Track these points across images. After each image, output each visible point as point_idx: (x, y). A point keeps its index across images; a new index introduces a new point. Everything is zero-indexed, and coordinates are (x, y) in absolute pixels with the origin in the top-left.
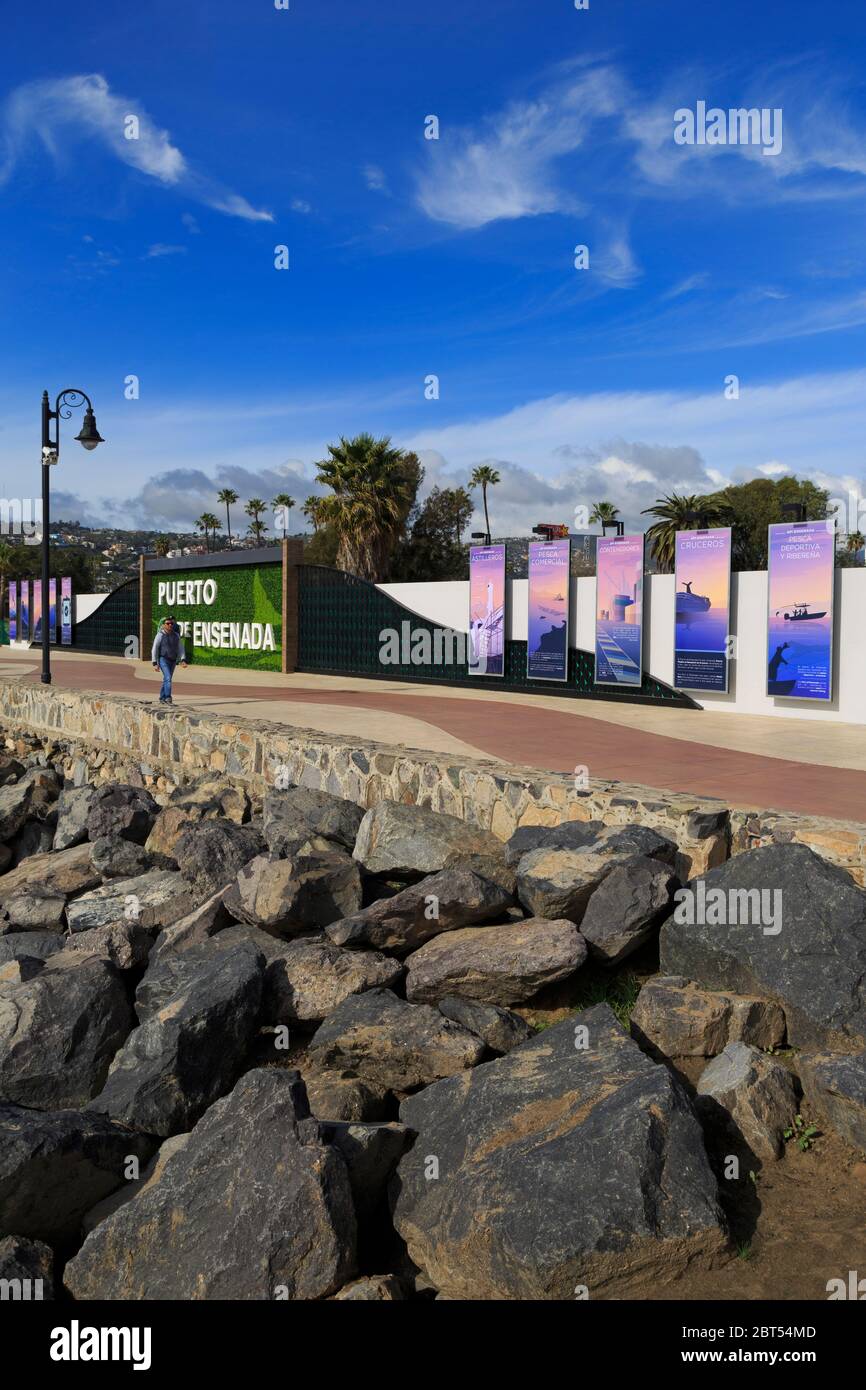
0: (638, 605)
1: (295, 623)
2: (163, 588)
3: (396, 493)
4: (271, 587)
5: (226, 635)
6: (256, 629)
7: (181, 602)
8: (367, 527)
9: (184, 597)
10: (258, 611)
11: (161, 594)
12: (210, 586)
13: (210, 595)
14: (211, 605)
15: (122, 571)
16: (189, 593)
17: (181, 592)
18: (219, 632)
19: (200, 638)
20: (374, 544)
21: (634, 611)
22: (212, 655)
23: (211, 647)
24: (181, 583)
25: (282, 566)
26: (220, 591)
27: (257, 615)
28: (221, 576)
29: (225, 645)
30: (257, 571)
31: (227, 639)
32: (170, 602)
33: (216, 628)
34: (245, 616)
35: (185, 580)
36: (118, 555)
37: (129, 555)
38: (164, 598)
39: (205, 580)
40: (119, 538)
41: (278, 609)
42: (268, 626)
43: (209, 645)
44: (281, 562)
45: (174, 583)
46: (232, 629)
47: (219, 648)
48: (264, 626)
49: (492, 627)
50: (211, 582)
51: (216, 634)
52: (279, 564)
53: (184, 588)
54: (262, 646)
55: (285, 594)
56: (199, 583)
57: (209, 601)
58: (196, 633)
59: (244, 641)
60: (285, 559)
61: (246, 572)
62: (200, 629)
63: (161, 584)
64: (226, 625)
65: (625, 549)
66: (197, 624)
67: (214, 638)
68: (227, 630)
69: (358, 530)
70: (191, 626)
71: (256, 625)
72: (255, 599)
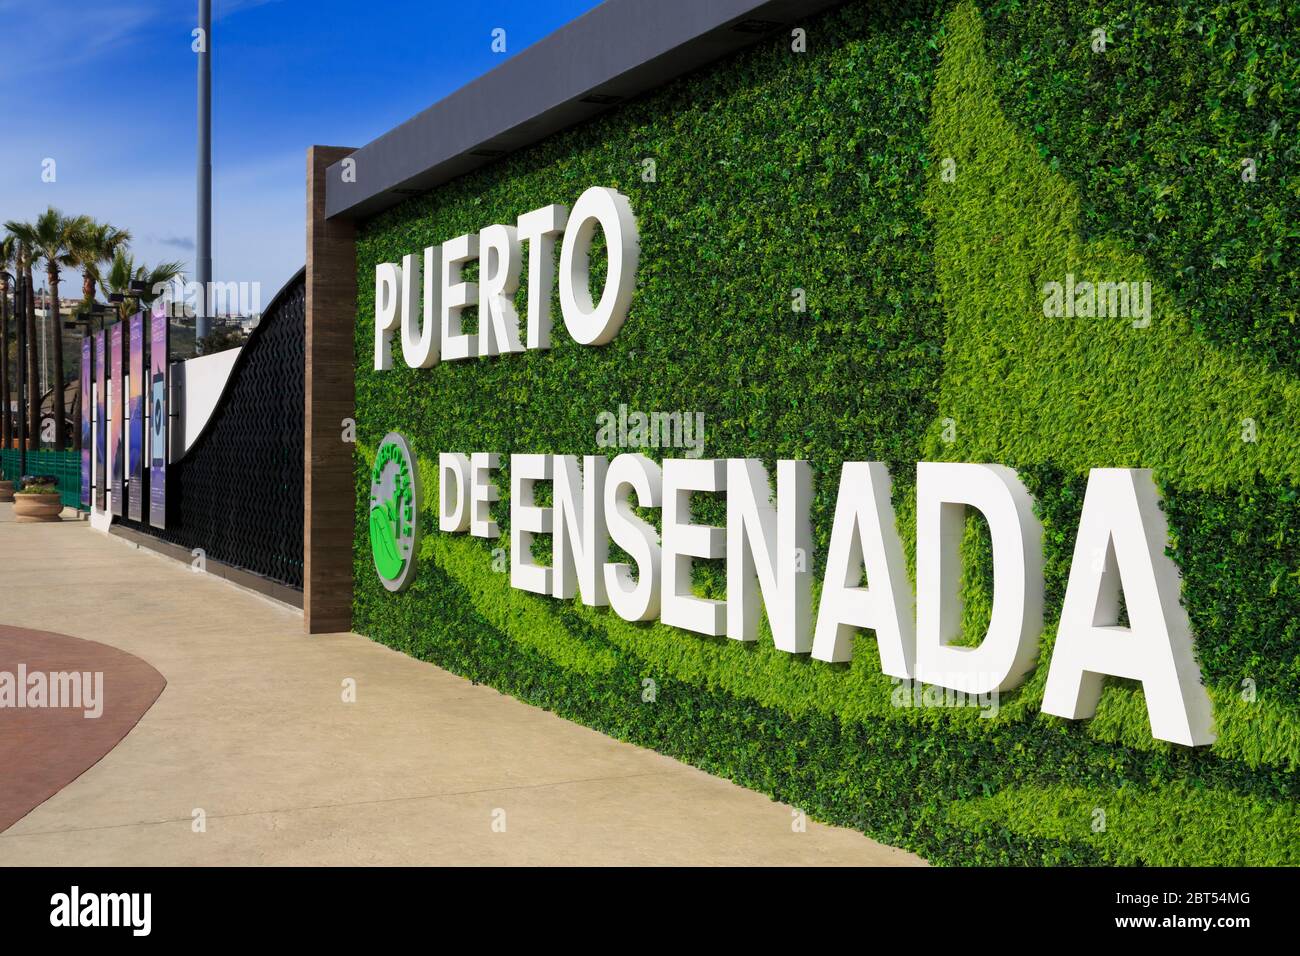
2: (390, 288)
5: (698, 541)
7: (455, 347)
9: (468, 315)
11: (381, 322)
12: (595, 232)
13: (597, 288)
14: (599, 349)
16: (492, 292)
17: (459, 294)
18: (653, 516)
19: (540, 545)
22: (608, 660)
23: (604, 609)
24: (457, 247)
29: (689, 613)
31: (706, 574)
32: (415, 355)
33: (630, 494)
35: (474, 227)
39: (571, 199)
43: (588, 598)
45: (432, 253)
47: (647, 624)
51: (629, 533)
53: (469, 267)
54: (1031, 671)
56: (536, 223)
57: (588, 323)
58: (525, 518)
59: (840, 605)
62: (541, 490)
63: (385, 272)
66: (526, 466)
67: (614, 553)
68: (708, 507)
70: (499, 475)
72: (951, 255)
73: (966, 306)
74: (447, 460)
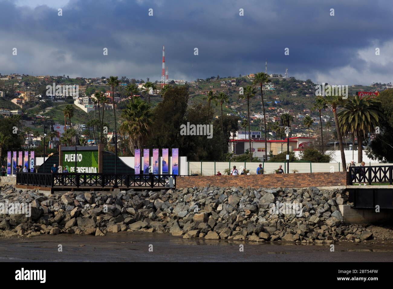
0: (158, 163)
1: (102, 167)
2: (66, 156)
3: (148, 121)
4: (96, 156)
6: (92, 169)
7: (72, 161)
8: (137, 133)
9: (73, 159)
10: (93, 163)
11: (66, 158)
12: (80, 156)
13: (80, 159)
14: (80, 162)
15: (30, 119)
17: (72, 158)
18: (83, 170)
20: (140, 139)
21: (157, 164)
24: (72, 155)
25: (98, 151)
26: (83, 157)
27: (93, 165)
28: (83, 153)
30: (93, 152)
32: (69, 161)
33: (82, 169)
34: (90, 165)
36: (27, 103)
37: (37, 103)
38: (67, 159)
40: (27, 84)
41: (98, 163)
42: (95, 168)
44: (98, 150)
45: (70, 155)
46: (86, 169)
48: (94, 168)
49: (138, 168)
50: (80, 155)
52: (97, 150)
53: (73, 156)
55: (99, 159)
60: (99, 149)
61: (90, 152)
63: (66, 155)
64: (84, 168)
65: (156, 151)
66: (77, 168)
68: (85, 169)
69: (134, 134)
71: (92, 168)
72: (92, 160)
73: (93, 162)
74: (71, 167)
